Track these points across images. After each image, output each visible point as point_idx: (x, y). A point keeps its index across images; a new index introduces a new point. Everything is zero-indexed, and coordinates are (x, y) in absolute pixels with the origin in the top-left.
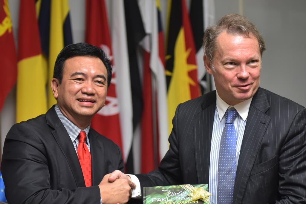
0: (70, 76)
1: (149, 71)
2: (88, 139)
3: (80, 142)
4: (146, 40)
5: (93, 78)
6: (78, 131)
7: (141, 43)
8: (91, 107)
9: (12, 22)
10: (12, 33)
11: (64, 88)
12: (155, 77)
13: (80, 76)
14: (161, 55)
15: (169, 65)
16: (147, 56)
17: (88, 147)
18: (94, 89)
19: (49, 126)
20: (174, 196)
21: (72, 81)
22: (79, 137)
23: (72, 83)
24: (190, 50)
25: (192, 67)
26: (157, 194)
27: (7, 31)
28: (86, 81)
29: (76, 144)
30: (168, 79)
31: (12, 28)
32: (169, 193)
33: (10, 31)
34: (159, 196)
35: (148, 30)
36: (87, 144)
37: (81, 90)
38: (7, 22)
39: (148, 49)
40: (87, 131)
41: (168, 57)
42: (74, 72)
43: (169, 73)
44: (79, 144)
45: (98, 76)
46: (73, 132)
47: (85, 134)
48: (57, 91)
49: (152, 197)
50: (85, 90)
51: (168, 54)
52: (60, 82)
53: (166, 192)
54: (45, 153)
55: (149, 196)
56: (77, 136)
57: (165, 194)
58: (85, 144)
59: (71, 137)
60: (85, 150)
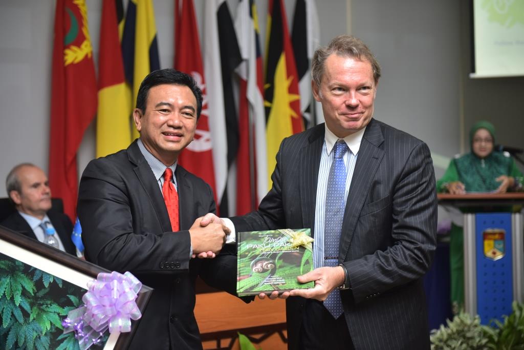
0: (154, 107)
1: (245, 102)
2: (174, 177)
3: (165, 180)
4: (243, 66)
5: (181, 109)
6: (164, 168)
7: (237, 70)
8: (178, 142)
9: (91, 45)
10: (92, 58)
11: (147, 120)
12: (253, 108)
13: (165, 107)
14: (259, 84)
15: (268, 95)
16: (243, 85)
17: (175, 186)
18: (181, 121)
19: (130, 162)
20: (272, 243)
21: (158, 112)
22: (164, 175)
23: (157, 115)
24: (291, 78)
25: (294, 97)
26: (253, 240)
27: (86, 56)
28: (172, 113)
29: (161, 183)
30: (268, 111)
31: (92, 53)
32: (266, 238)
33: (89, 56)
34: (255, 242)
35: (245, 55)
36: (174, 182)
37: (166, 122)
38: (86, 46)
39: (244, 77)
40: (173, 169)
41: (267, 86)
42: (159, 102)
43: (268, 104)
44: (165, 183)
45: (186, 107)
46: (158, 169)
47: (172, 172)
48: (139, 123)
49: (247, 244)
50: (171, 123)
51: (267, 83)
52: (144, 113)
53: (263, 237)
54: (127, 193)
55: (244, 242)
56: (162, 173)
57: (262, 239)
58: (171, 182)
59: (156, 175)
60: (171, 190)
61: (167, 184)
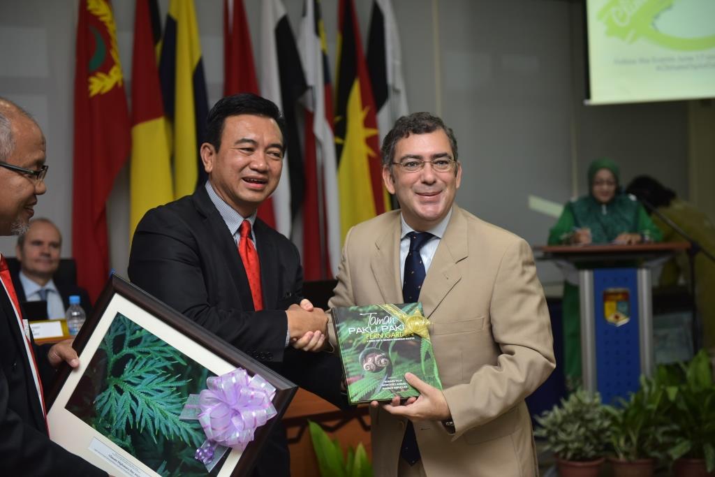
1: (312, 139)
2: (252, 232)
3: (242, 236)
5: (266, 148)
6: (240, 220)
7: (301, 100)
9: (122, 71)
10: (123, 87)
11: (223, 159)
12: (321, 145)
13: (248, 145)
14: (329, 116)
15: (340, 130)
17: (254, 243)
18: (267, 164)
19: (199, 213)
21: (237, 151)
22: (240, 230)
23: (236, 154)
24: (367, 109)
25: (371, 132)
28: (256, 152)
29: (237, 238)
30: (339, 149)
31: (123, 81)
33: (120, 84)
35: (310, 81)
36: (252, 239)
37: (248, 164)
38: (115, 72)
41: (338, 119)
42: (240, 138)
43: (339, 141)
44: (241, 239)
45: (274, 146)
46: (234, 221)
47: (249, 224)
50: (255, 166)
51: (338, 114)
52: (217, 150)
56: (237, 227)
58: (248, 239)
59: (230, 228)
60: (249, 248)
61: (244, 241)
